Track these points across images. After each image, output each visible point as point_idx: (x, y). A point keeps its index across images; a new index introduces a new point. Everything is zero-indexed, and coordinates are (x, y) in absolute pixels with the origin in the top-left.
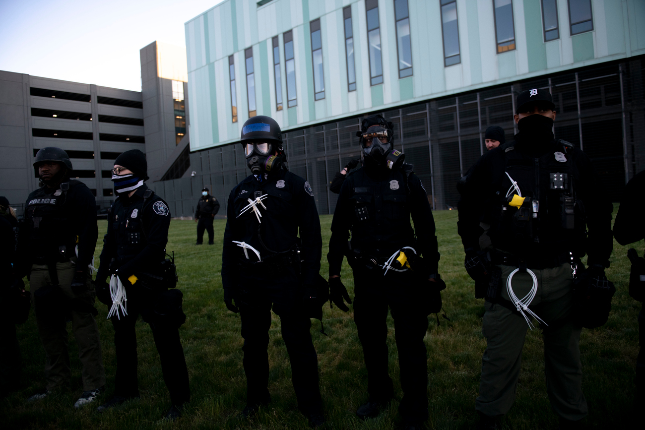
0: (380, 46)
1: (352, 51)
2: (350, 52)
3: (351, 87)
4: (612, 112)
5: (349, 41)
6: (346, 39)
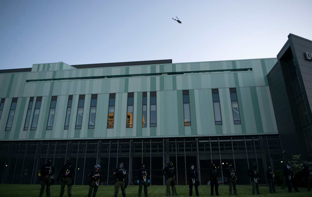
0: (83, 114)
2: (69, 113)
3: (66, 127)
4: (160, 154)
5: (69, 109)
6: (68, 108)
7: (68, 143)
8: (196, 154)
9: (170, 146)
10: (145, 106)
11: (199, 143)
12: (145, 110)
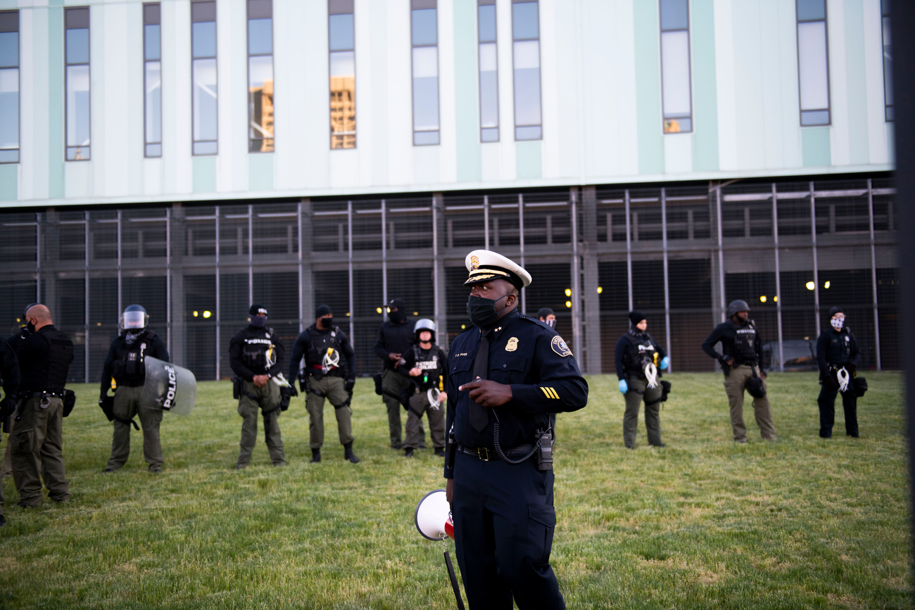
0: (216, 88)
1: (157, 84)
2: (153, 85)
3: (151, 148)
4: (560, 253)
5: (152, 67)
6: (145, 61)
7: (171, 214)
8: (709, 251)
9: (601, 221)
10: (488, 50)
11: (724, 204)
12: (488, 66)
